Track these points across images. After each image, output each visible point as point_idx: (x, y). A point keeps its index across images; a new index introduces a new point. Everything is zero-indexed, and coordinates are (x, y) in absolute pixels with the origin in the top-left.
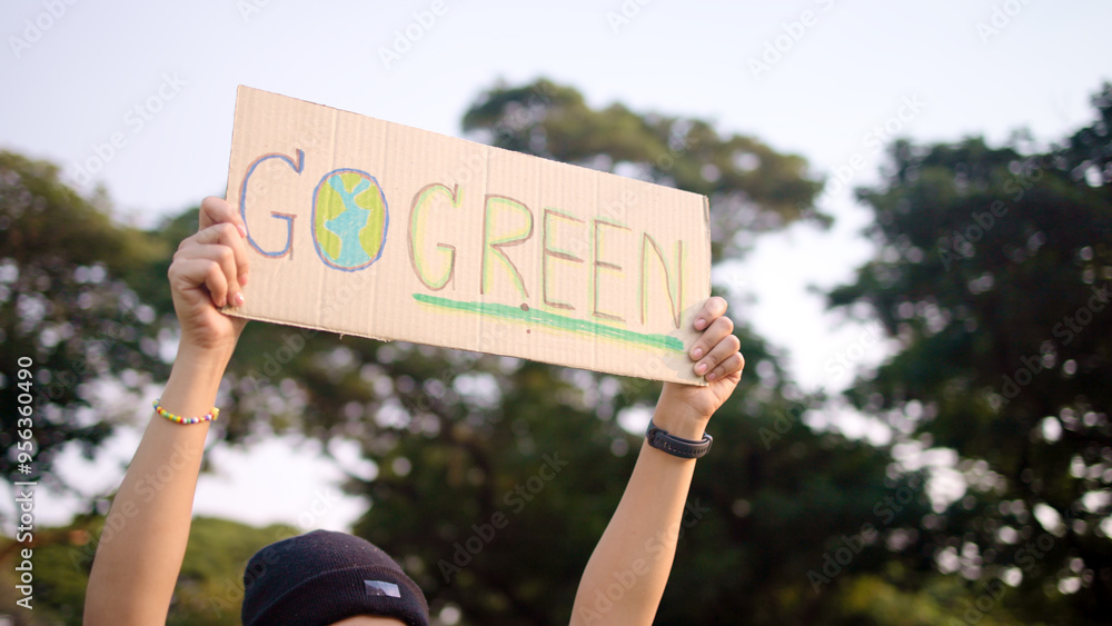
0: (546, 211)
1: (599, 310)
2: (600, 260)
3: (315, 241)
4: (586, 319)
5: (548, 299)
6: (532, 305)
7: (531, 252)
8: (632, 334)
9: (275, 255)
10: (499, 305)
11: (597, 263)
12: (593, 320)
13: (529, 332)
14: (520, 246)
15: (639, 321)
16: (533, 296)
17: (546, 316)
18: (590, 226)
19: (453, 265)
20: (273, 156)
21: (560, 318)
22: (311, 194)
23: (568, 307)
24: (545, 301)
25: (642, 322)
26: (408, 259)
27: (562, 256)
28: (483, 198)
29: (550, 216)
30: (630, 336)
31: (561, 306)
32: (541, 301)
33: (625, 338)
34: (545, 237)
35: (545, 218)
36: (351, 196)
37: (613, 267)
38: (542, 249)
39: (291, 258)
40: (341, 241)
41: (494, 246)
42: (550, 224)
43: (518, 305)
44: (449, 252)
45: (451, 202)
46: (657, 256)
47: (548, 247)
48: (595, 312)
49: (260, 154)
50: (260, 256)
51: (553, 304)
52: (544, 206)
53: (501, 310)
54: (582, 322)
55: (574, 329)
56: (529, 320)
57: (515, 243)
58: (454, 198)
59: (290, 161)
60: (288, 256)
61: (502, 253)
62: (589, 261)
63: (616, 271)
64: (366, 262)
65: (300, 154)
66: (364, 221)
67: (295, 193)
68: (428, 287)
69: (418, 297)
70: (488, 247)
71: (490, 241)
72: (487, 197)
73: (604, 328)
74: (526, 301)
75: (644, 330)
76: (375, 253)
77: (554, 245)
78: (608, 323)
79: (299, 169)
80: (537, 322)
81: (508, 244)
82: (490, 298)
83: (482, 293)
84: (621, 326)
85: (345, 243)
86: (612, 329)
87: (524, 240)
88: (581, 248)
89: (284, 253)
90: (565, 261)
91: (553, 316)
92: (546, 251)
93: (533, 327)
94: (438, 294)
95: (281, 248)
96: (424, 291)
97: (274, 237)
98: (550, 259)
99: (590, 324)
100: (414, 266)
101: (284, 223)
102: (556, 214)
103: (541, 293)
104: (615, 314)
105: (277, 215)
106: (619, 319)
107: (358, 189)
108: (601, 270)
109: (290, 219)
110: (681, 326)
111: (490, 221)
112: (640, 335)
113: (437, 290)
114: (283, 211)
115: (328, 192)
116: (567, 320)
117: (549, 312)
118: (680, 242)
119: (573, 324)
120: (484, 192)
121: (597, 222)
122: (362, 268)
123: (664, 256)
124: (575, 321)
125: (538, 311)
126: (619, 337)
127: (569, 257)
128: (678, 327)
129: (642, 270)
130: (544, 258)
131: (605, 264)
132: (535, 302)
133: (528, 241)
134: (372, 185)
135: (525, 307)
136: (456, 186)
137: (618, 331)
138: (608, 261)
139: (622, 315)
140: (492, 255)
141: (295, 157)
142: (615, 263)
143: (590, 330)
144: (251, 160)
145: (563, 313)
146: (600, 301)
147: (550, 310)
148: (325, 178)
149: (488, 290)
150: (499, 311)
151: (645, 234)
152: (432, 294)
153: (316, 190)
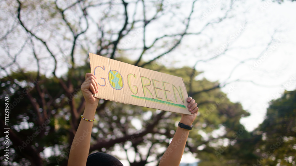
0: (153, 80)
3: (110, 83)
6: (155, 98)
7: (151, 88)
8: (175, 104)
9: (103, 86)
10: (148, 98)
11: (165, 90)
12: (167, 101)
13: (155, 103)
14: (149, 86)
16: (154, 96)
17: (158, 100)
19: (137, 90)
20: (99, 67)
21: (160, 101)
22: (107, 74)
23: (161, 99)
25: (176, 102)
26: (129, 88)
27: (158, 88)
29: (154, 81)
31: (160, 98)
34: (154, 85)
36: (115, 75)
37: (168, 91)
39: (106, 87)
41: (144, 86)
42: (154, 82)
43: (152, 98)
44: (136, 87)
47: (155, 87)
49: (96, 66)
50: (100, 86)
51: (158, 98)
52: (152, 79)
53: (149, 99)
54: (165, 101)
55: (164, 103)
56: (155, 101)
57: (148, 86)
58: (135, 77)
59: (102, 68)
61: (146, 88)
62: (163, 90)
64: (121, 88)
66: (119, 80)
67: (104, 74)
69: (132, 95)
70: (143, 87)
71: (143, 85)
72: (141, 77)
73: (169, 103)
77: (156, 86)
78: (170, 102)
79: (104, 70)
81: (147, 86)
82: (146, 96)
84: (173, 103)
85: (116, 84)
87: (150, 85)
88: (162, 87)
89: (104, 86)
90: (159, 90)
91: (159, 100)
94: (136, 95)
96: (133, 94)
97: (102, 82)
98: (156, 89)
101: (103, 80)
102: (155, 80)
104: (171, 100)
105: (102, 78)
107: (116, 74)
108: (166, 91)
109: (105, 79)
111: (142, 81)
112: (177, 105)
113: (135, 94)
114: (103, 77)
115: (110, 74)
116: (162, 101)
118: (180, 86)
119: (163, 102)
120: (140, 76)
121: (163, 82)
122: (120, 89)
123: (177, 89)
124: (163, 101)
126: (172, 105)
127: (159, 89)
128: (184, 103)
129: (174, 92)
130: (154, 89)
131: (166, 90)
132: (155, 97)
134: (118, 73)
136: (135, 74)
138: (167, 90)
140: (144, 88)
141: (103, 68)
142: (168, 90)
143: (167, 103)
144: (94, 67)
145: (161, 100)
146: (167, 98)
147: (158, 99)
148: (109, 71)
149: (145, 95)
150: (148, 99)
151: (173, 85)
152: (134, 95)
153: (108, 74)
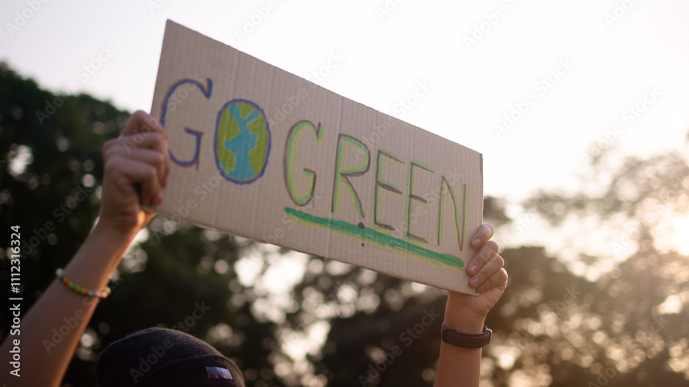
0: (379, 152)
1: (411, 232)
2: (413, 193)
4: (402, 239)
5: (377, 221)
6: (366, 225)
7: (365, 185)
8: (432, 253)
9: (185, 164)
10: (343, 222)
11: (411, 196)
12: (407, 240)
13: (363, 245)
14: (361, 177)
15: (436, 243)
16: (367, 217)
17: (375, 233)
18: (408, 166)
19: (314, 187)
20: (190, 81)
21: (384, 236)
22: (215, 117)
23: (391, 228)
24: (375, 222)
25: (439, 244)
26: (283, 178)
27: (388, 187)
28: (337, 136)
29: (382, 156)
30: (430, 254)
31: (386, 227)
32: (373, 222)
33: (427, 256)
34: (377, 172)
35: (378, 157)
36: (245, 122)
37: (421, 199)
38: (375, 181)
39: (197, 168)
40: (235, 158)
41: (344, 175)
42: (381, 162)
43: (356, 223)
44: (312, 176)
45: (315, 137)
46: (450, 195)
47: (379, 180)
48: (408, 234)
49: (181, 77)
51: (380, 225)
52: (378, 148)
54: (399, 240)
55: (394, 246)
56: (363, 236)
57: (357, 174)
58: (318, 133)
59: (200, 86)
60: (194, 167)
61: (348, 182)
62: (406, 194)
63: (423, 203)
64: (252, 178)
65: (210, 83)
66: (253, 144)
67: (204, 115)
68: (296, 203)
69: (288, 210)
70: (339, 175)
71: (340, 170)
72: (340, 136)
73: (414, 246)
74: (362, 221)
75: (439, 250)
76: (259, 171)
77: (383, 179)
78: (416, 243)
79: (208, 94)
80: (369, 238)
81: (353, 174)
82: (338, 216)
83: (332, 211)
84: (425, 246)
85: (238, 161)
86: (418, 248)
87: (363, 173)
88: (402, 185)
89: (192, 163)
90: (390, 192)
91: (380, 234)
92: (378, 183)
93: (366, 242)
94: (304, 209)
95: (189, 158)
96: (292, 205)
97: (185, 149)
98: (380, 189)
99: (404, 242)
100: (287, 184)
101: (193, 138)
102: (386, 154)
103: (373, 216)
104: (421, 236)
105: (189, 131)
106: (423, 240)
107: (251, 118)
108: (414, 201)
109: (199, 135)
110: (463, 250)
111: (341, 154)
112: (436, 254)
113: (302, 205)
114: (194, 127)
115: (228, 117)
116: (390, 238)
117: (377, 230)
118: (465, 185)
119: (395, 243)
120: (338, 132)
121: (412, 164)
122: (249, 182)
123: (455, 195)
124: (394, 240)
125: (370, 229)
126: (423, 254)
127: (393, 189)
128: (461, 250)
129: (440, 204)
130: (376, 188)
131: (416, 197)
132: (369, 223)
133: (366, 174)
134: (260, 115)
135: (361, 226)
136: (319, 124)
137: (423, 249)
138: (418, 195)
139: (425, 238)
140: (341, 182)
141: (205, 85)
142: (423, 197)
143: (404, 248)
144: (172, 82)
145: (387, 232)
146: (412, 225)
149: (336, 209)
150: (343, 227)
151: (443, 177)
152: (298, 208)
153: (220, 114)
